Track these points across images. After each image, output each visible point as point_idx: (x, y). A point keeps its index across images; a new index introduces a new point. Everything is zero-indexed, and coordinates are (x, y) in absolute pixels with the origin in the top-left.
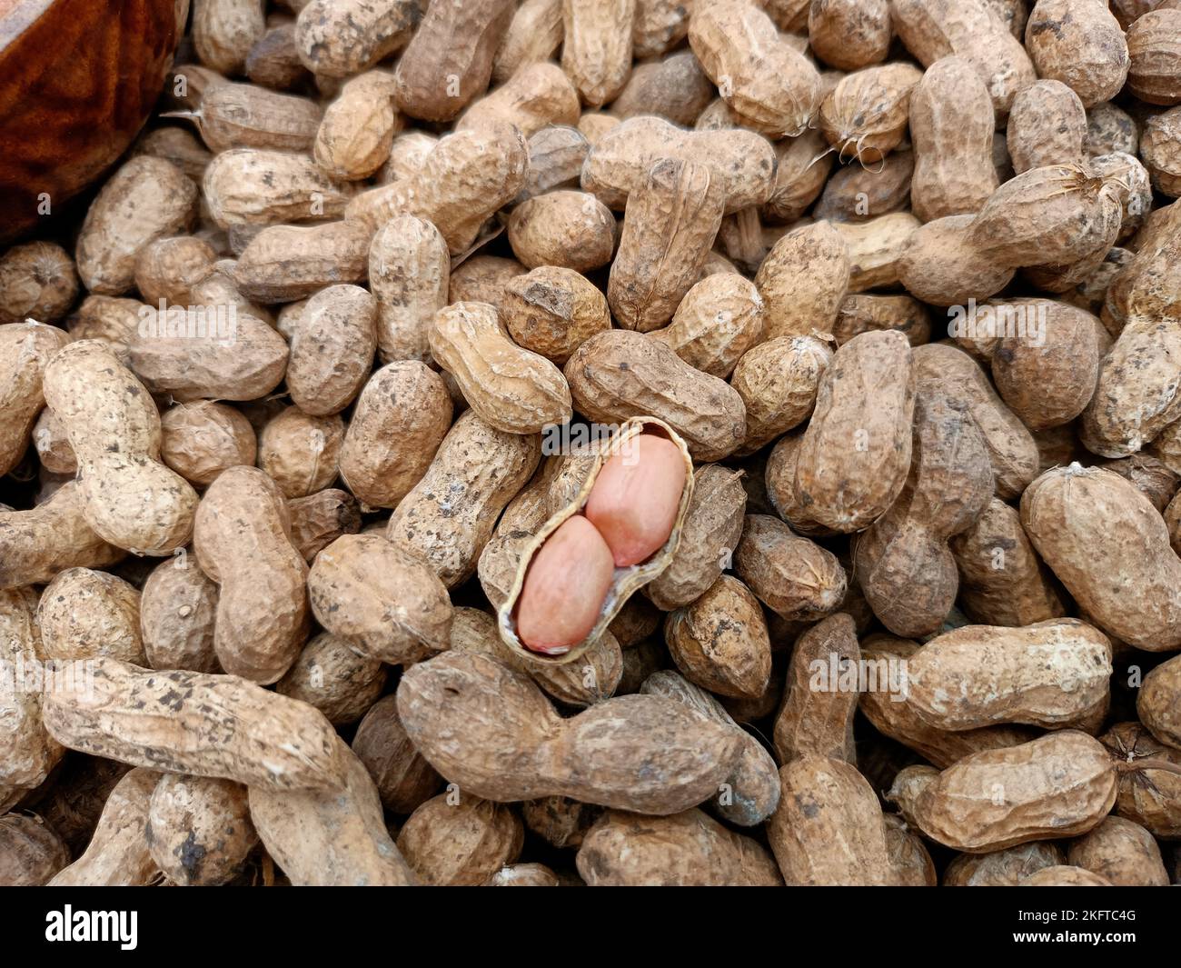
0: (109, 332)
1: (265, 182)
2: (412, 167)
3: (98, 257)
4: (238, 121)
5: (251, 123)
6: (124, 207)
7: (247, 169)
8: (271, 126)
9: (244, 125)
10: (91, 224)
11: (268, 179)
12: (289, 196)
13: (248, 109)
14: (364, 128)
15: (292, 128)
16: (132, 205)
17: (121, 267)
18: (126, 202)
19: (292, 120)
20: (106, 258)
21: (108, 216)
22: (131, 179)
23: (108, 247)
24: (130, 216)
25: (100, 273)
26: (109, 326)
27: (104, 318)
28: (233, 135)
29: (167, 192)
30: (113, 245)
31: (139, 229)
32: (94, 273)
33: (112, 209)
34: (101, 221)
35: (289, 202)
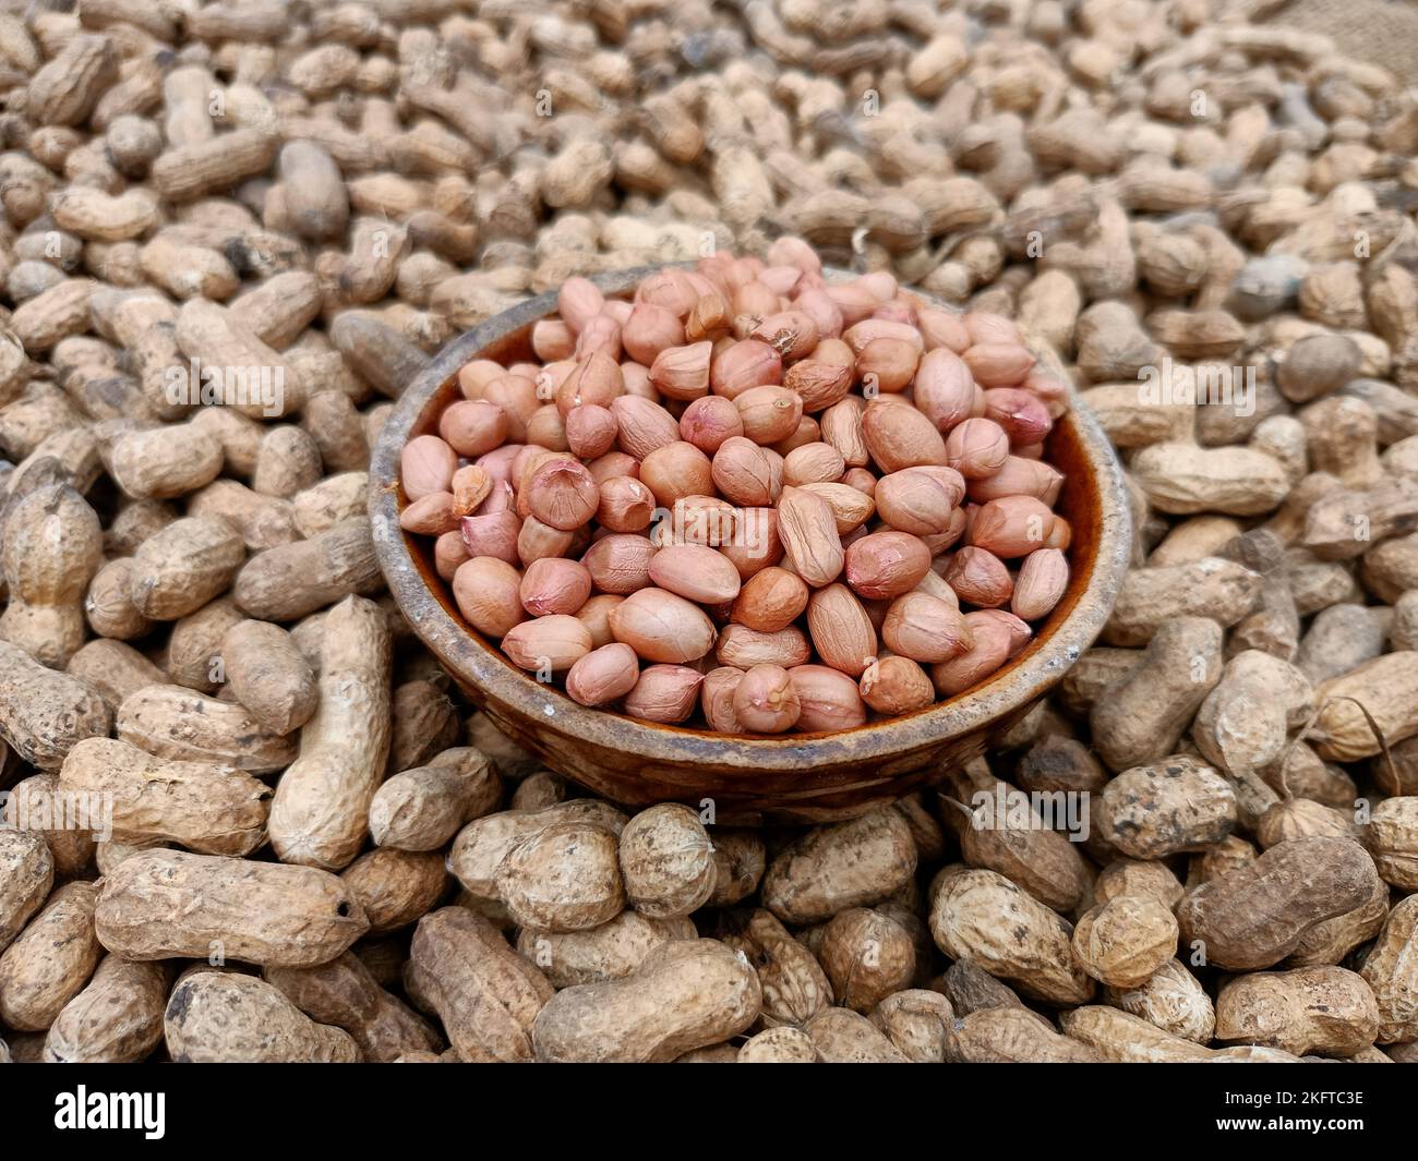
0: (784, 988)
1: (1016, 935)
2: (1170, 1009)
3: (797, 883)
4: (1014, 850)
5: (1023, 857)
6: (851, 854)
7: (1006, 912)
8: (1038, 867)
9: (1017, 856)
10: (810, 848)
11: (1020, 934)
12: (1029, 961)
13: (1029, 843)
14: (1150, 951)
15: (1054, 878)
16: (859, 854)
17: (809, 904)
18: (855, 849)
19: (1057, 870)
20: (805, 888)
21: (832, 852)
22: (872, 829)
23: (814, 880)
24: (851, 865)
25: (789, 897)
26: (787, 982)
27: (785, 968)
28: (1001, 859)
29: (897, 861)
30: (819, 881)
31: (851, 881)
32: (783, 894)
33: (839, 847)
34: (823, 852)
35: (1025, 966)
